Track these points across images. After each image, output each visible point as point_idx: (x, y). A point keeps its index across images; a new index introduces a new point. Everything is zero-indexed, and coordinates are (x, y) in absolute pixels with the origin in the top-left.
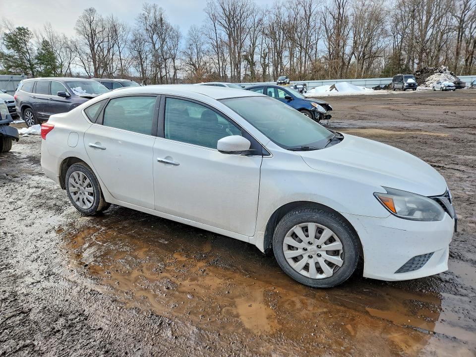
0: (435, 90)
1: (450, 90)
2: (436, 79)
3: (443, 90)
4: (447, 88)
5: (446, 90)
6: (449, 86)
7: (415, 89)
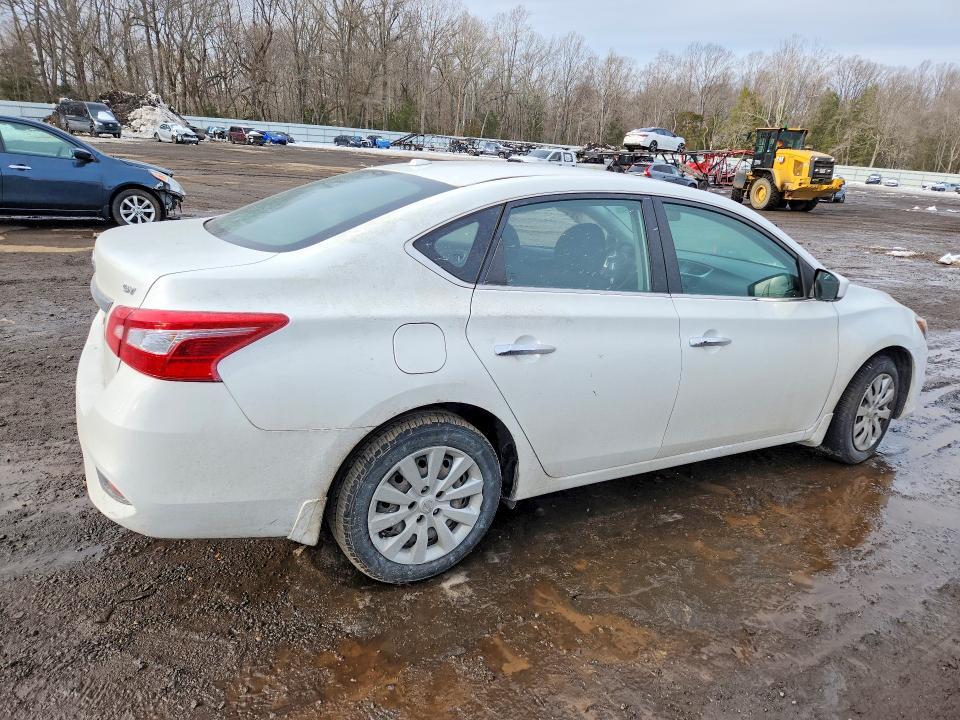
0: (160, 141)
1: (190, 142)
2: (148, 117)
3: (178, 142)
4: (185, 139)
5: (183, 142)
6: (186, 135)
7: (117, 135)
